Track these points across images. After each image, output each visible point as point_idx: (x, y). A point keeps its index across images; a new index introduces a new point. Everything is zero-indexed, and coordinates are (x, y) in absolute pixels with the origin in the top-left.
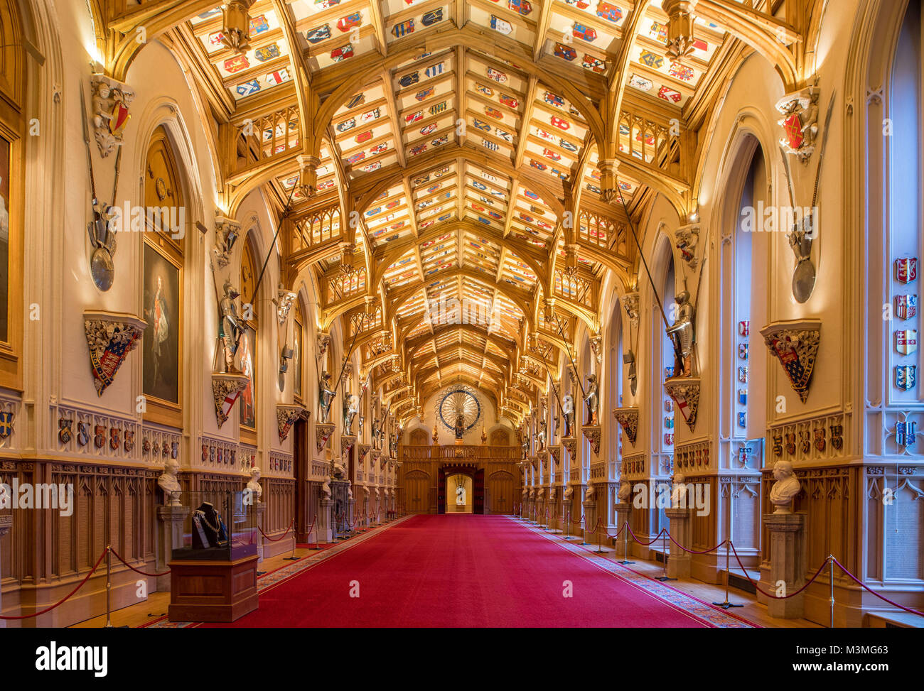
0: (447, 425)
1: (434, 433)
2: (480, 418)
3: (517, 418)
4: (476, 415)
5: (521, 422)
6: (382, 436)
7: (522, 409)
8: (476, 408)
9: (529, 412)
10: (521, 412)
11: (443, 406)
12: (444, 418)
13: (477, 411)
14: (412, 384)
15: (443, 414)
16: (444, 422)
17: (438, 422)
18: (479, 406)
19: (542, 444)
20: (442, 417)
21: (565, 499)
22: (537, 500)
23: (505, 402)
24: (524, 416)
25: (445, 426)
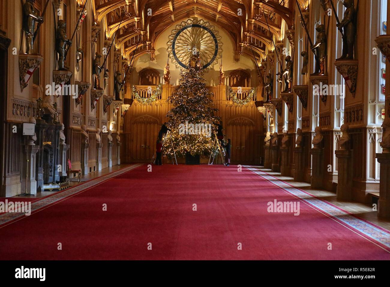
0: (180, 63)
1: (165, 72)
2: (218, 56)
3: (259, 56)
4: (213, 52)
5: (263, 61)
6: (105, 73)
7: (264, 46)
8: (213, 45)
9: (273, 49)
10: (264, 48)
11: (176, 42)
12: (178, 56)
13: (214, 47)
14: (145, 29)
15: (176, 51)
16: (177, 59)
17: (170, 60)
18: (216, 42)
19: (287, 83)
20: (174, 54)
21: (313, 146)
22: (281, 148)
23: (245, 36)
24: (267, 53)
25: (179, 65)
